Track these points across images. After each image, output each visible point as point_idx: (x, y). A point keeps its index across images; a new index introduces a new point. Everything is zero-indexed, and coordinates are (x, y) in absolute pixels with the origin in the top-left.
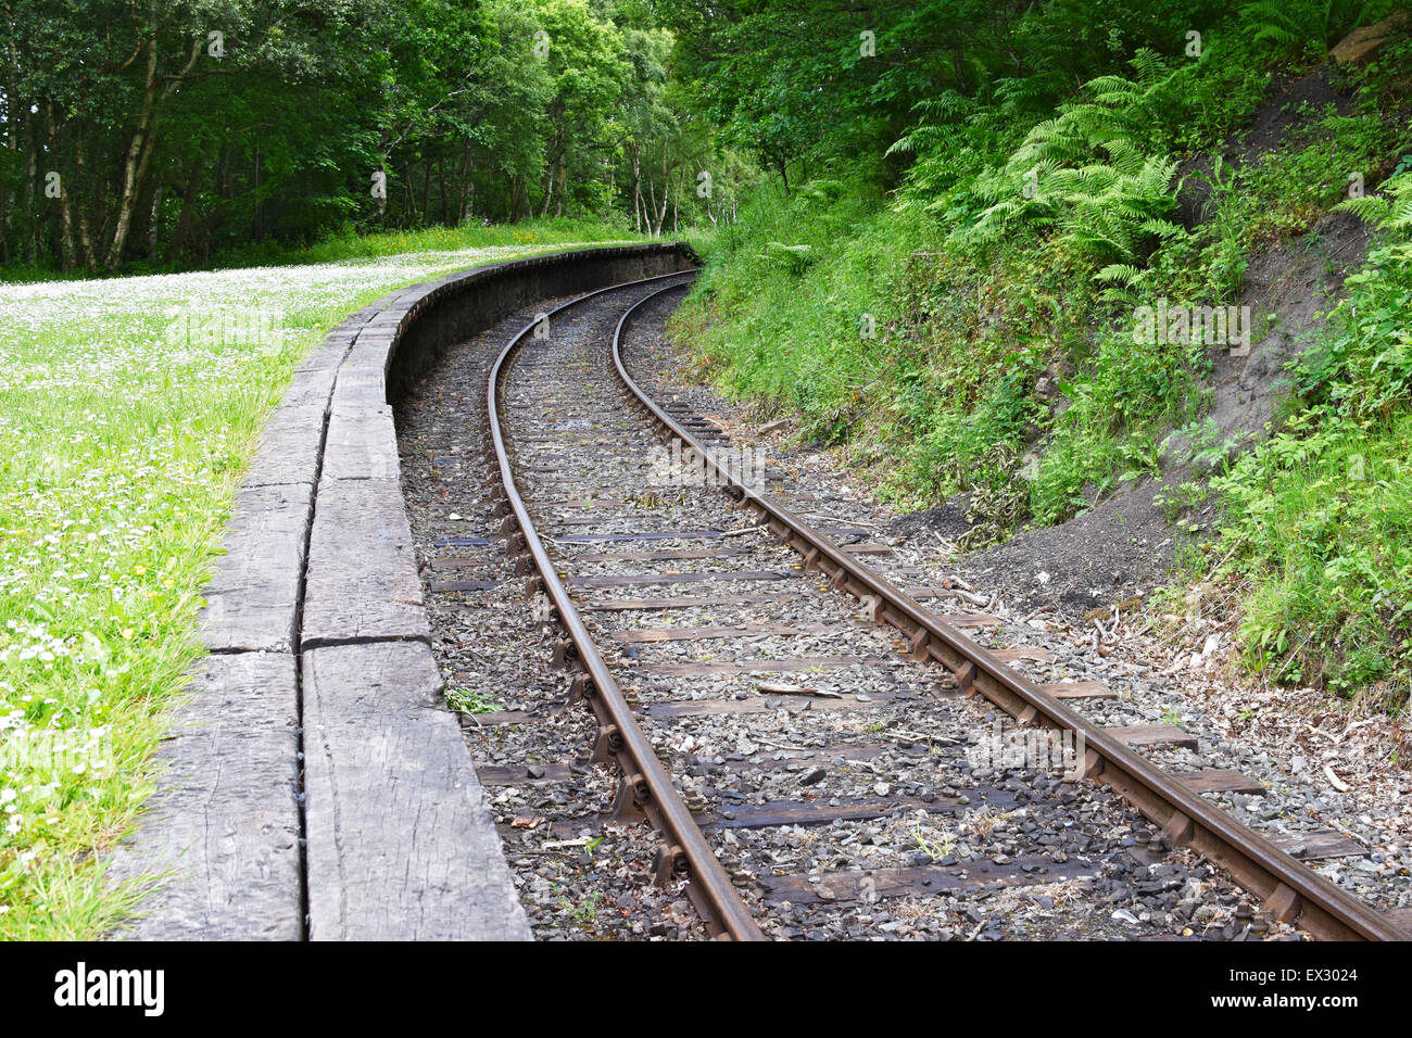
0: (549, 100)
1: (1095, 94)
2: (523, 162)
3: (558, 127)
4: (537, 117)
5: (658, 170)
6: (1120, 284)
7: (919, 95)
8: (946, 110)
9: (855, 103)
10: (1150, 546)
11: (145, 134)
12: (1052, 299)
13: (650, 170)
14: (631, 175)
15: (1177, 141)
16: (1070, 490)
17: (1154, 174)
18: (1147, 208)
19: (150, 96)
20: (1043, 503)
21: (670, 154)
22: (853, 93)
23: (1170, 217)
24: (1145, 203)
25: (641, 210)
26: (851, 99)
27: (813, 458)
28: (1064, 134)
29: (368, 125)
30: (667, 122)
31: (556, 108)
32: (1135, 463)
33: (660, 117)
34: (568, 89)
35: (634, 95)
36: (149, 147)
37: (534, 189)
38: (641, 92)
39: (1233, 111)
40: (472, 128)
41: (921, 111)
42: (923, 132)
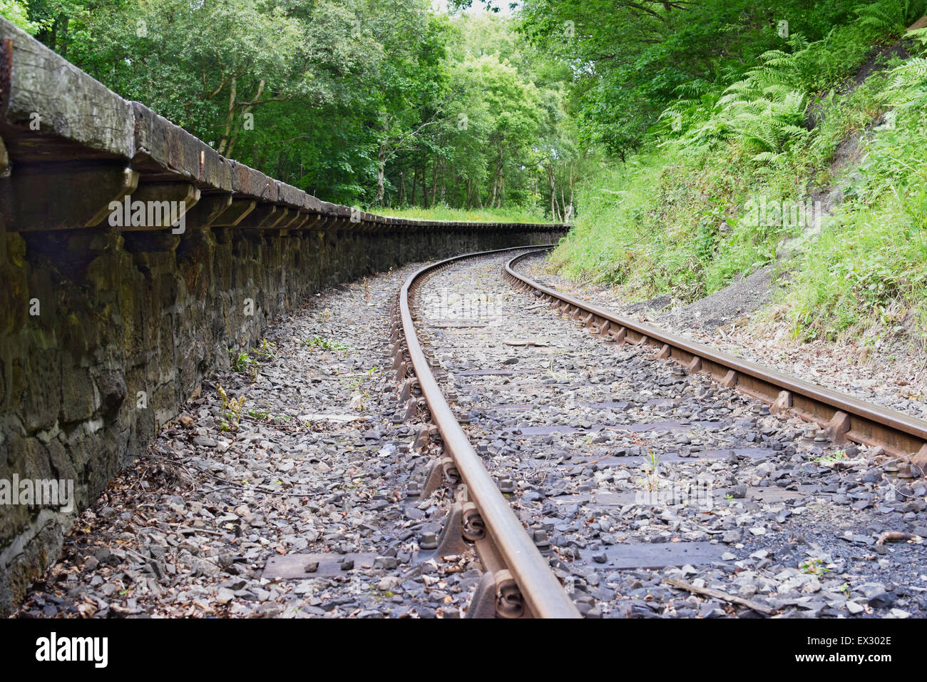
0: (489, 132)
1: (765, 60)
2: (473, 172)
3: (499, 151)
4: (481, 142)
5: (567, 184)
6: (766, 163)
7: (679, 82)
8: (695, 90)
9: (644, 92)
10: (761, 294)
11: (229, 139)
12: (731, 177)
13: (563, 184)
14: (549, 186)
15: (813, 86)
16: (726, 275)
17: (793, 100)
18: (785, 119)
19: (231, 116)
20: (712, 286)
21: (574, 171)
22: (644, 86)
23: (800, 123)
24: (785, 117)
25: (556, 210)
26: (642, 89)
27: (603, 293)
28: (750, 88)
29: (370, 140)
30: (570, 149)
31: (495, 137)
32: (763, 257)
33: (565, 146)
34: (504, 126)
35: (549, 131)
36: (231, 148)
37: (482, 190)
38: (553, 131)
39: (846, 66)
40: (441, 148)
41: (680, 91)
42: (681, 104)
